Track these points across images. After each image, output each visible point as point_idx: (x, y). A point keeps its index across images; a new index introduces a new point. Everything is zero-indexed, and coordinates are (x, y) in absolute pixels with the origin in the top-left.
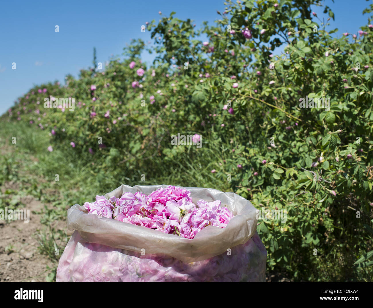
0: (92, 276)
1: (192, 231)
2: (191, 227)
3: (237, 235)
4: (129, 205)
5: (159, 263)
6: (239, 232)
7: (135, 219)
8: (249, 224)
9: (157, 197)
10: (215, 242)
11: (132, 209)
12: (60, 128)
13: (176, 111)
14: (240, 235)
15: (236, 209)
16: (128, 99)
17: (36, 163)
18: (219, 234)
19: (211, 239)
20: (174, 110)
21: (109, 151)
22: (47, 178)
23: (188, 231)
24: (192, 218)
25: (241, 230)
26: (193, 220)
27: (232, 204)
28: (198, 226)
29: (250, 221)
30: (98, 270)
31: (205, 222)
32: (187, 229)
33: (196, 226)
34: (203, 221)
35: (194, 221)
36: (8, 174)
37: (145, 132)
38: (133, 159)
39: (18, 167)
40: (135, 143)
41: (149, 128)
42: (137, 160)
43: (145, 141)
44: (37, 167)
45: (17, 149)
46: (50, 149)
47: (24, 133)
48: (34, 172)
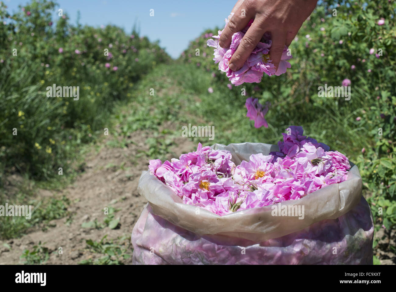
6: (326, 203)
13: (325, 55)
14: (327, 207)
17: (198, 104)
20: (323, 55)
21: (262, 94)
22: (205, 119)
36: (168, 114)
37: (295, 76)
38: (284, 103)
39: (180, 108)
40: (287, 87)
41: (299, 73)
42: (288, 104)
43: (294, 87)
44: (198, 108)
45: (183, 90)
46: (211, 90)
47: (192, 74)
48: (194, 113)
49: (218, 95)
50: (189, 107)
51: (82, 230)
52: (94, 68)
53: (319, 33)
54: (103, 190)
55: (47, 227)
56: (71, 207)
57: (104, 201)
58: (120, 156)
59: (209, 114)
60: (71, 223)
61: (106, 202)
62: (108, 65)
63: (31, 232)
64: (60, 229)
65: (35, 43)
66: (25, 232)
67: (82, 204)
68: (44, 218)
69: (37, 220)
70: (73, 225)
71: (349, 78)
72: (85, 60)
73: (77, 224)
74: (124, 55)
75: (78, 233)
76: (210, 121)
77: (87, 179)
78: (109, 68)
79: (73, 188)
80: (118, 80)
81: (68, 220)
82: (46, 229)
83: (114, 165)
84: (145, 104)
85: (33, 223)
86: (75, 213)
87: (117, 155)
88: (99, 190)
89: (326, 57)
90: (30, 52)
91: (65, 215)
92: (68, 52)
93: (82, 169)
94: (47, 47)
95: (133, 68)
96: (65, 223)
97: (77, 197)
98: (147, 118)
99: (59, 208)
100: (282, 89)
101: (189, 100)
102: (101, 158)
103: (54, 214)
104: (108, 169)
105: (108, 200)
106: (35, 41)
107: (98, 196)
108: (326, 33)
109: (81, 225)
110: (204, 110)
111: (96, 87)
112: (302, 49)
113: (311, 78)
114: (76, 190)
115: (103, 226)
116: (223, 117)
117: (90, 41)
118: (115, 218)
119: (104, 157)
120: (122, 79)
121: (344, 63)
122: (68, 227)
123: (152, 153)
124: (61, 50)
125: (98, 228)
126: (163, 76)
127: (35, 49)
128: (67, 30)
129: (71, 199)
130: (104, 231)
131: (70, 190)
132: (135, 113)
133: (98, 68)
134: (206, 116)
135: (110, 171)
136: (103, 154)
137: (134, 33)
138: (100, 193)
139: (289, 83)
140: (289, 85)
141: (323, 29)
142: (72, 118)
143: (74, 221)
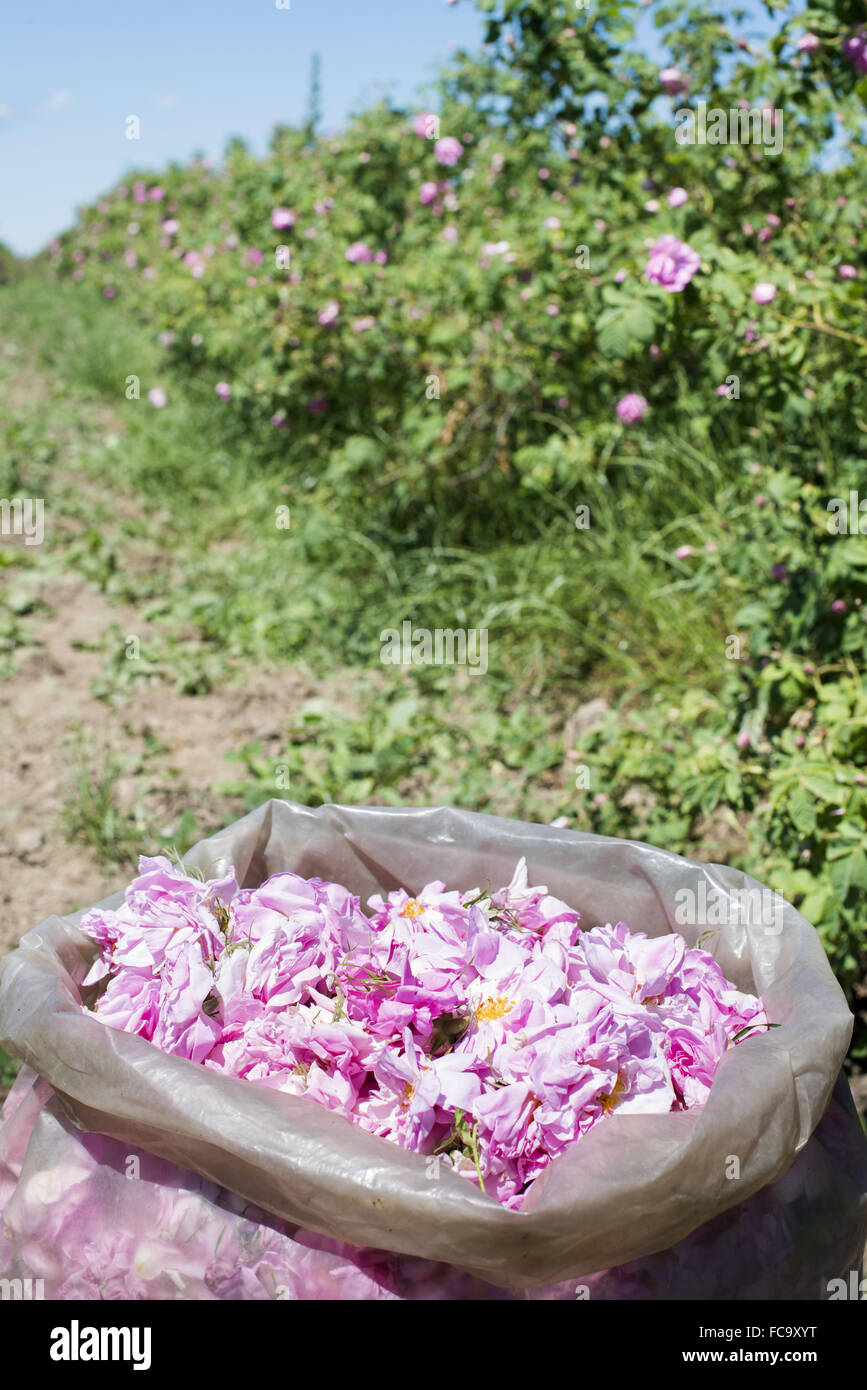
0: (97, 1281)
1: (532, 1122)
5: (376, 1279)
6: (755, 1144)
8: (802, 1093)
12: (186, 334)
13: (562, 311)
14: (758, 1154)
15: (748, 950)
16: (408, 247)
17: (112, 441)
18: (657, 1174)
20: (554, 309)
22: (142, 499)
23: (508, 1124)
28: (564, 1099)
29: (809, 1077)
30: (119, 1261)
31: (599, 1080)
33: (555, 1099)
34: (588, 1077)
35: (547, 1078)
37: (455, 379)
38: (417, 470)
39: (52, 458)
40: (426, 415)
41: (468, 367)
42: (430, 472)
43: (453, 416)
44: (113, 458)
45: (60, 385)
46: (157, 396)
47: (89, 324)
48: (102, 476)
50: (84, 456)
53: (542, 235)
59: (153, 484)
71: (642, 392)
76: (159, 508)
89: (562, 319)
100: (411, 421)
101: (82, 427)
108: (565, 238)
110: (137, 467)
113: (509, 384)
116: (204, 494)
134: (147, 491)
139: (434, 401)
140: (433, 411)
141: (553, 223)
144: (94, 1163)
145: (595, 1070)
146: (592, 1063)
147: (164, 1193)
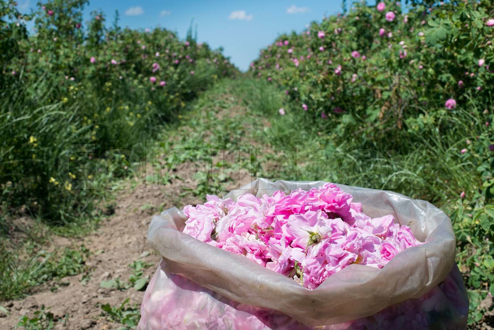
0: (171, 327)
1: (325, 270)
2: (326, 263)
3: (404, 283)
4: (241, 216)
6: (407, 278)
7: (240, 242)
8: (430, 264)
9: (287, 205)
10: (358, 296)
11: (242, 225)
12: (292, 87)
13: (424, 67)
14: (409, 283)
15: (426, 229)
17: (266, 129)
18: (365, 282)
19: (352, 290)
20: (421, 67)
21: (340, 117)
22: (274, 148)
23: (316, 270)
24: (327, 249)
25: (411, 274)
26: (329, 251)
27: (422, 220)
28: (337, 263)
29: (433, 258)
30: (179, 319)
31: (351, 255)
32: (315, 268)
33: (333, 262)
34: (346, 255)
35: (330, 253)
36: (227, 141)
37: (386, 95)
38: (370, 129)
39: (243, 134)
40: (375, 109)
41: (390, 90)
42: (376, 130)
43: (384, 108)
44: (265, 134)
45: (249, 111)
46: (282, 111)
47: (262, 91)
48: (260, 140)
49: (291, 118)
50: (254, 133)
51: (100, 290)
52: (136, 82)
53: (417, 38)
54: (134, 239)
55: (57, 286)
56: (90, 260)
57: (133, 252)
58: (160, 195)
59: (279, 142)
60: (87, 281)
61: (136, 254)
62: (153, 78)
63: (36, 292)
64: (73, 289)
65: (58, 50)
66: (30, 292)
67: (105, 257)
68: (55, 274)
69: (45, 276)
70: (90, 284)
71: (454, 98)
72: (123, 72)
73: (95, 283)
74: (176, 66)
75: (95, 294)
77: (116, 223)
78: (155, 83)
79: (96, 235)
80: (167, 97)
81: (84, 277)
82: (57, 289)
83: (151, 205)
84: (198, 129)
85: (40, 280)
86: (94, 268)
87: (157, 193)
88: (129, 238)
89: (425, 70)
90: (51, 62)
91: (82, 270)
92: (102, 62)
93: (111, 211)
94: (72, 55)
95: (187, 82)
96: (80, 281)
97: (101, 247)
98: (200, 146)
99: (76, 261)
100: (369, 111)
101: (255, 124)
102: (137, 197)
103: (68, 269)
104: (143, 212)
105: (138, 252)
106: (58, 48)
107: (126, 246)
108: (426, 39)
109: (99, 284)
110: (273, 136)
111: (138, 106)
112: (394, 59)
113: (406, 97)
114: (101, 238)
115: (127, 287)
117: (131, 48)
118: (144, 276)
119: (140, 195)
120: (172, 97)
121: (448, 78)
122: (84, 286)
123: (200, 192)
124: (93, 60)
125: (120, 289)
126: (225, 93)
127: (58, 58)
128: (102, 35)
129: (92, 250)
130: (128, 293)
131: (93, 238)
132: (184, 140)
133: (141, 82)
134: (275, 145)
135: (145, 214)
136: (139, 192)
137: (189, 38)
138: (130, 243)
139: (377, 103)
140: (377, 106)
141: (421, 34)
142: (103, 145)
143: (92, 278)
144: (175, 287)
145: (349, 252)
146: (348, 250)
147: (195, 294)
